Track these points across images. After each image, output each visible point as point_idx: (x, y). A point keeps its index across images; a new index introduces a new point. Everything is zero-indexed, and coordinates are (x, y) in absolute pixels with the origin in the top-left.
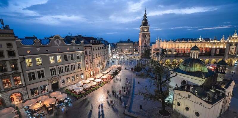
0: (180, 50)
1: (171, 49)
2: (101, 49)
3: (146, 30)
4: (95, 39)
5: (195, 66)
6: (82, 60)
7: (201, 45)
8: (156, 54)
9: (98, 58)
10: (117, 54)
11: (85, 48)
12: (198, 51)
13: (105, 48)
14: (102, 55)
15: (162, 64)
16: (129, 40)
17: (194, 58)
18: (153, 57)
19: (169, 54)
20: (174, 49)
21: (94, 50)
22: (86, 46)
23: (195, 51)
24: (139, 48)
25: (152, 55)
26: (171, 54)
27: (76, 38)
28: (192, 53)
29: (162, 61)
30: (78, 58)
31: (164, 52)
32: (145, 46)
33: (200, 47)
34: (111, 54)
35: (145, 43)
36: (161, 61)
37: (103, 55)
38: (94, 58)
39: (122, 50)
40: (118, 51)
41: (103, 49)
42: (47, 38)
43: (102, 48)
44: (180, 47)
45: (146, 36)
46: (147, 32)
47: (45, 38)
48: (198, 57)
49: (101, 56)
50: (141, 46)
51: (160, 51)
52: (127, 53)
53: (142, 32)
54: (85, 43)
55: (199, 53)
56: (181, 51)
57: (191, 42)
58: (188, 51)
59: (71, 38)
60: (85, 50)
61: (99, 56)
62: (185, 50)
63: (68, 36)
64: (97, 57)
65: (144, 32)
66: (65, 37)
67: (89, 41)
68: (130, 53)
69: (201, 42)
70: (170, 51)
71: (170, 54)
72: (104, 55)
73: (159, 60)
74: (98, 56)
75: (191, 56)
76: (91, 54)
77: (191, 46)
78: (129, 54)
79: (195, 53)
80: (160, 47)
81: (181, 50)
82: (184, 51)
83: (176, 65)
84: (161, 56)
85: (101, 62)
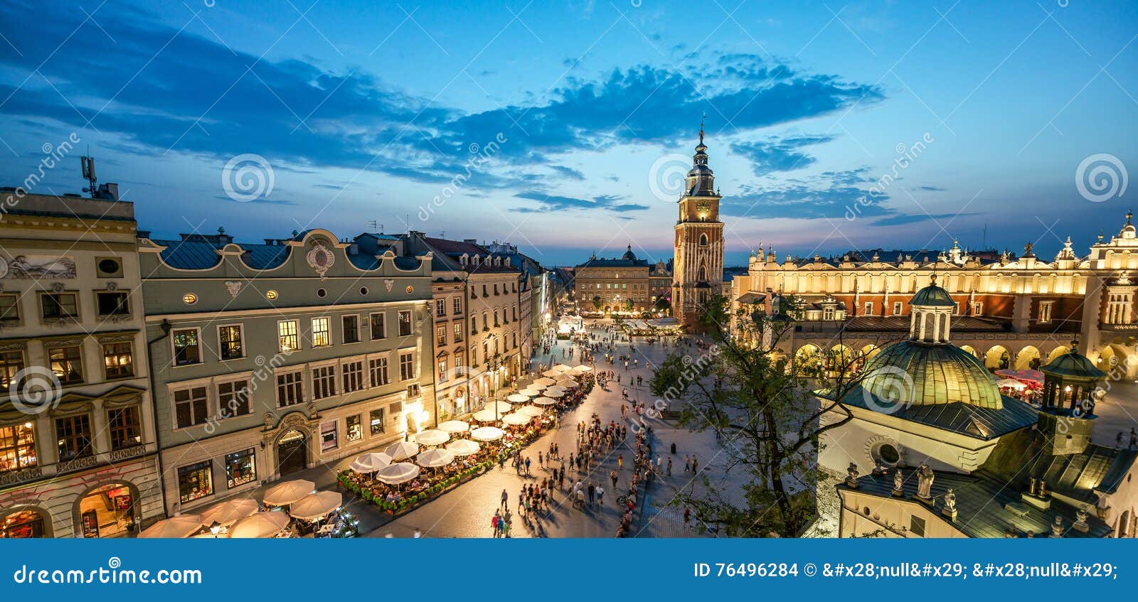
0: (862, 301)
1: (822, 298)
2: (506, 292)
3: (703, 215)
4: (483, 251)
5: (939, 377)
6: (419, 341)
7: (962, 281)
8: (750, 318)
9: (493, 330)
10: (578, 317)
11: (435, 288)
12: (946, 310)
13: (525, 290)
14: (509, 318)
15: (781, 364)
16: (630, 254)
17: (929, 340)
18: (737, 332)
19: (810, 317)
20: (833, 298)
21: (474, 297)
22: (440, 280)
23: (930, 309)
24: (674, 289)
25: (734, 322)
26: (820, 320)
27: (399, 244)
28: (918, 315)
29: (781, 351)
30: (405, 329)
31: (789, 313)
32: (702, 284)
33: (959, 292)
34: (548, 317)
35: (702, 272)
36: (772, 350)
37: (515, 320)
38: (475, 332)
39: (597, 299)
40: (582, 304)
41: (514, 291)
42: (275, 243)
43: (509, 288)
44: (861, 289)
45: (704, 238)
46: (708, 221)
47: (269, 242)
48: (947, 337)
49: (506, 322)
50: (681, 284)
51: (768, 308)
52: (620, 313)
53: (685, 221)
54: (436, 266)
55: (953, 319)
56: (869, 307)
57: (912, 265)
58: (898, 307)
59: (380, 242)
60: (434, 296)
61: (496, 325)
62: (886, 304)
63: (365, 234)
64: (486, 329)
65: (698, 221)
66: (355, 239)
67: (456, 259)
68: (636, 313)
69: (961, 266)
70: (817, 307)
71: (816, 317)
72: (517, 317)
73: (767, 348)
74: (491, 324)
75: (913, 329)
76: (463, 315)
77: (915, 283)
78: (629, 317)
79: (931, 317)
80: (770, 290)
81: (867, 304)
82: (883, 309)
83: (843, 372)
84: (775, 330)
85: (506, 351)
